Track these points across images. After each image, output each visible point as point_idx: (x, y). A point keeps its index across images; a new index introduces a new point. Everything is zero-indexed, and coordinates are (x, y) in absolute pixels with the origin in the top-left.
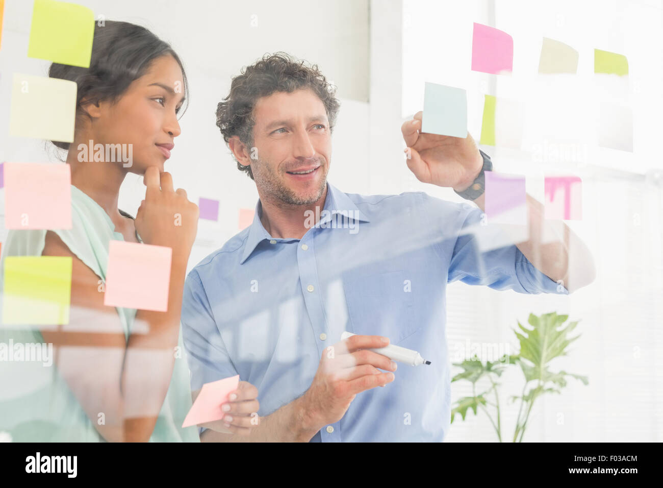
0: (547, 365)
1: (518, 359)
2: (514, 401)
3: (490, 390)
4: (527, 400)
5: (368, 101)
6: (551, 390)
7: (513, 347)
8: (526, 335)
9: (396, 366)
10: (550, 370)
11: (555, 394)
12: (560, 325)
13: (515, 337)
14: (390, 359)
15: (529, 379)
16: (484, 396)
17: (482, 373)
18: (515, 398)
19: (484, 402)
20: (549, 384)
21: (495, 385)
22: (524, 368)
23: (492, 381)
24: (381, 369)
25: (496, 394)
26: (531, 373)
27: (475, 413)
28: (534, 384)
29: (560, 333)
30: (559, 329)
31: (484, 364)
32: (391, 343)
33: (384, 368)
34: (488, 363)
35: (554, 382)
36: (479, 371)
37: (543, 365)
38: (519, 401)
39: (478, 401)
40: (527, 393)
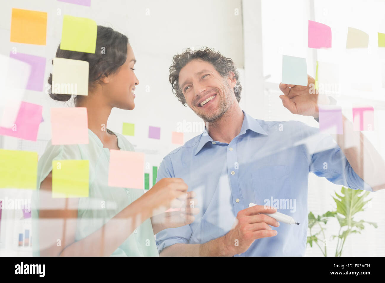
0: (352, 217)
1: (336, 213)
2: (333, 239)
3: (320, 232)
4: (341, 238)
5: (244, 68)
6: (355, 231)
7: (333, 207)
8: (340, 200)
9: (279, 224)
10: (354, 220)
11: (358, 234)
12: (360, 193)
13: (333, 201)
14: (276, 220)
15: (342, 225)
16: (317, 236)
17: (315, 222)
18: (335, 236)
19: (316, 240)
20: (354, 228)
21: (322, 229)
22: (339, 219)
23: (321, 227)
24: (271, 225)
25: (324, 235)
26: (343, 222)
27: (311, 246)
28: (345, 228)
29: (359, 198)
30: (359, 196)
31: (316, 217)
32: (277, 211)
33: (273, 225)
34: (319, 216)
35: (357, 227)
36: (314, 221)
37: (350, 217)
38: (337, 238)
39: (313, 238)
40: (341, 234)
